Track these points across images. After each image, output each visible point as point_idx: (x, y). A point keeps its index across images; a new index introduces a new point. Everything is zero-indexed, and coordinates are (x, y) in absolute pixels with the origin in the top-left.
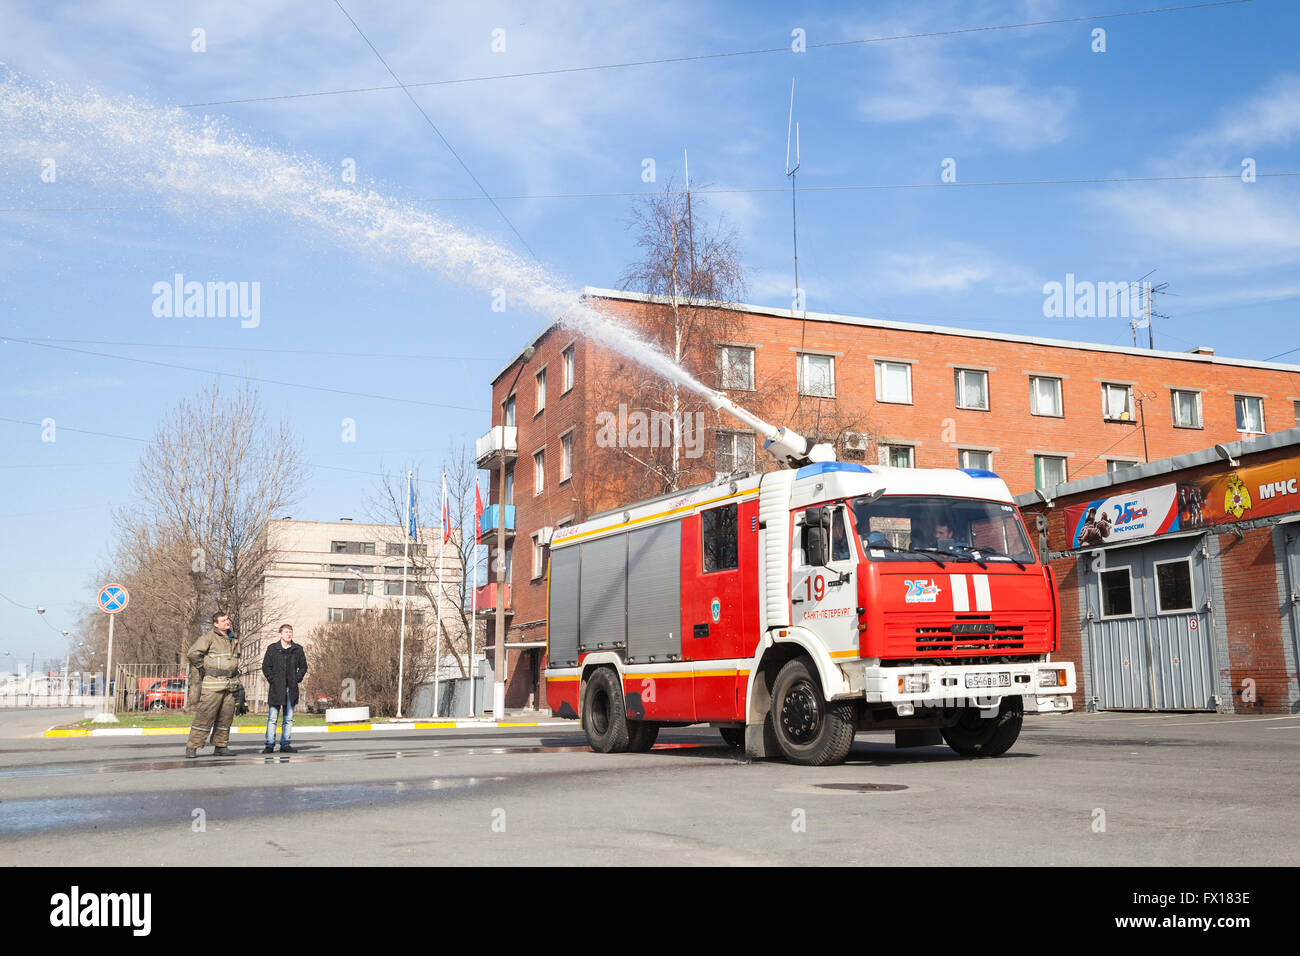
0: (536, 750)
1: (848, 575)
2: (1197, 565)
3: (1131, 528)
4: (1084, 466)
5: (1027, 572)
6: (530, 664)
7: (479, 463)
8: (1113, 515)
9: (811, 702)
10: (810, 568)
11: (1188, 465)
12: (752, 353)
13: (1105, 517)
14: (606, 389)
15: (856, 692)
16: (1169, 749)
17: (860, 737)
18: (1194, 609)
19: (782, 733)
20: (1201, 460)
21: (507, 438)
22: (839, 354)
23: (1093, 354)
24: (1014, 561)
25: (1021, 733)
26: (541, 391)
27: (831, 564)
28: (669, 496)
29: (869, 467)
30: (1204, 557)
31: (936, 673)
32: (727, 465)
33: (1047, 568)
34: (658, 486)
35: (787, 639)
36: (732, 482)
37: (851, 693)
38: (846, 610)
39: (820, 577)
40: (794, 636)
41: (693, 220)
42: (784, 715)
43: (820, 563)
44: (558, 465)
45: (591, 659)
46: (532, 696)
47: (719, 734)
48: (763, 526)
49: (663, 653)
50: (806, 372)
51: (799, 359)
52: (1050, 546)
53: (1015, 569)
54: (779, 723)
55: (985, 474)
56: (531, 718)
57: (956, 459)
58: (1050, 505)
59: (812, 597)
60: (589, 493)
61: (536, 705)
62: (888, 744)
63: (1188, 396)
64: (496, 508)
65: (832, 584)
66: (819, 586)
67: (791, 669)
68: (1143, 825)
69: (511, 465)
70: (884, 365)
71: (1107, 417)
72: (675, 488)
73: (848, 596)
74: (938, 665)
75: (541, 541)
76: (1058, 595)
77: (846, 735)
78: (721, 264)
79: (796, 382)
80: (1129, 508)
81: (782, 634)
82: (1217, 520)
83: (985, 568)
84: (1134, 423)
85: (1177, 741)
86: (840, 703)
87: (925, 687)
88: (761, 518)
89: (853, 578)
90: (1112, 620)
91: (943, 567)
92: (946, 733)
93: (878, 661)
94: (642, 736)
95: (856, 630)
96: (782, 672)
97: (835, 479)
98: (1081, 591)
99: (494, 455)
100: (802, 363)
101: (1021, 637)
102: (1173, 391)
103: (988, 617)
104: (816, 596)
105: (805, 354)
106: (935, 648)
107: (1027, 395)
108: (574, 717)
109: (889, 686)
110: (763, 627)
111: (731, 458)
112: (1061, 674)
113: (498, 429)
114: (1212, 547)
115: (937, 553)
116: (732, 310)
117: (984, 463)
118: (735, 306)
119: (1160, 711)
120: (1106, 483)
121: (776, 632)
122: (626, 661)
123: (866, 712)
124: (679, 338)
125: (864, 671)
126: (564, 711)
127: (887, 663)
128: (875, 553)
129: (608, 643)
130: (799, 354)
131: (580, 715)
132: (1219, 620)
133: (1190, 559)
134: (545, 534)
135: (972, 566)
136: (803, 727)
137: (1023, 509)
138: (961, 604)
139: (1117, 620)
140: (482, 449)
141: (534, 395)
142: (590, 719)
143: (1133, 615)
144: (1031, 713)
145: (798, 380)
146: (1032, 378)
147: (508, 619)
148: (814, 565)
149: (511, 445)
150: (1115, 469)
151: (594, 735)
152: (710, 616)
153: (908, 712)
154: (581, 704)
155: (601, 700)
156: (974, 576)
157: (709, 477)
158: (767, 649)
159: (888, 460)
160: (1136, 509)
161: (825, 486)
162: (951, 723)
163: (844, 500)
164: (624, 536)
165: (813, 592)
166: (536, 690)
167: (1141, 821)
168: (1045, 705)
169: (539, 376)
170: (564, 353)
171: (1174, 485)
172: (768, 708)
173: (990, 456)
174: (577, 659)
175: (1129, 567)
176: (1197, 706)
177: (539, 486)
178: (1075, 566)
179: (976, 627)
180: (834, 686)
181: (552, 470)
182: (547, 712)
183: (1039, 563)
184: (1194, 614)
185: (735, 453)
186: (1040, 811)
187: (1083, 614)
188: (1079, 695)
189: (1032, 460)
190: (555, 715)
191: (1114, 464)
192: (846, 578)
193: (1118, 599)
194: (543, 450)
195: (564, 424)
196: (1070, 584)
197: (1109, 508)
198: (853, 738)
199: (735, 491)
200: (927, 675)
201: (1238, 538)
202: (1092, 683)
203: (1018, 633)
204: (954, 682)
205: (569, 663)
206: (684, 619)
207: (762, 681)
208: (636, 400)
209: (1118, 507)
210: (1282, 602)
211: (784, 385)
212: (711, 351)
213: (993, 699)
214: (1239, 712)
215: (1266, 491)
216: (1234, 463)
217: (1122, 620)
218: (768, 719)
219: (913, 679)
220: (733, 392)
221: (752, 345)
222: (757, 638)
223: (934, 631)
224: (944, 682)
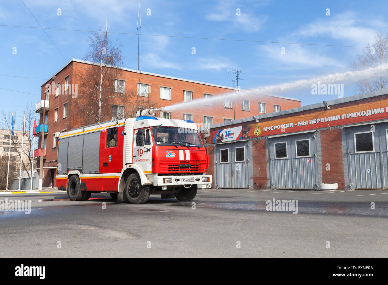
0: (52, 200)
1: (150, 149)
2: (246, 149)
3: (229, 138)
4: (218, 120)
5: (200, 150)
6: (52, 173)
7: (36, 111)
8: (225, 134)
9: (137, 186)
10: (139, 147)
11: (245, 121)
12: (124, 82)
13: (222, 135)
14: (79, 90)
15: (151, 183)
16: (236, 199)
17: (151, 196)
18: (245, 161)
19: (128, 195)
20: (249, 120)
21: (46, 104)
22: (151, 84)
23: (222, 89)
24: (197, 147)
25: (197, 195)
27: (145, 146)
28: (97, 124)
29: (157, 118)
30: (248, 147)
31: (174, 177)
32: (115, 115)
33: (206, 149)
34: (94, 121)
35: (131, 167)
36: (117, 121)
37: (149, 183)
38: (149, 159)
39: (142, 149)
40: (133, 166)
41: (108, 41)
42: (129, 190)
43: (142, 145)
44: (62, 113)
45: (71, 172)
46: (51, 184)
47: (110, 195)
48: (125, 134)
49: (93, 171)
50: (140, 89)
51: (138, 85)
52: (207, 142)
53: (197, 149)
54: (128, 192)
55: (189, 121)
56: (51, 190)
57: (182, 117)
59: (139, 155)
60: (72, 122)
61: (53, 186)
62: (159, 198)
63: (247, 101)
64: (42, 126)
65: (145, 152)
66: (141, 152)
67: (132, 176)
68: (228, 220)
69: (47, 112)
70: (163, 88)
71: (225, 107)
72: (99, 122)
73: (149, 155)
74: (174, 175)
75: (56, 136)
76: (209, 156)
77: (147, 195)
78: (116, 54)
79: (137, 92)
80: (229, 132)
81: (129, 166)
82: (252, 137)
84: (231, 109)
85: (238, 197)
86: (146, 186)
87: (170, 182)
88: (125, 132)
89: (151, 150)
90: (223, 163)
91: (177, 147)
92: (175, 195)
93: (157, 174)
94: (86, 195)
95: (151, 165)
96: (129, 177)
97: (147, 121)
98: (215, 155)
99: (42, 109)
100: (139, 86)
101: (198, 168)
102: (243, 100)
103: (189, 162)
105: (140, 83)
106: (174, 170)
108: (65, 190)
109: (159, 181)
110: (124, 164)
111: (116, 113)
112: (208, 178)
113: (43, 101)
114: (250, 144)
115: (176, 143)
116: (118, 69)
117: (190, 118)
118: (120, 68)
119: (234, 189)
120: (223, 125)
121: (128, 165)
122: (82, 173)
123: (152, 188)
124: (102, 76)
125: (153, 177)
126: (60, 189)
127: (159, 175)
128: (158, 143)
129: (76, 167)
130: (138, 83)
131: (67, 189)
132: (251, 164)
133: (244, 147)
134: (57, 134)
135: (185, 148)
136: (135, 193)
138: (181, 158)
139: (224, 163)
140: (37, 107)
142: (70, 190)
143: (228, 162)
144: (200, 189)
145: (138, 91)
146: (205, 94)
147: (44, 160)
148: (140, 146)
149: (47, 106)
150: (226, 122)
151: (71, 195)
152: (108, 160)
153: (165, 189)
154: (67, 186)
155: (73, 185)
156: (186, 150)
157: (110, 119)
158: (125, 170)
159: (163, 116)
160: (231, 132)
161: (144, 122)
162: (177, 192)
163: (149, 127)
164: (83, 136)
165: (139, 154)
166: (53, 182)
167: (227, 219)
168: (204, 187)
170: (65, 78)
171: (241, 127)
172: (125, 187)
174: (66, 172)
175: (228, 149)
176: (244, 187)
177: (56, 119)
178: (213, 149)
179: (185, 165)
180: (144, 181)
181: (60, 115)
182: (56, 188)
183: (204, 147)
185: (118, 112)
186: (200, 217)
187: (215, 161)
188: (213, 184)
189: (204, 118)
190: (59, 189)
191: (226, 120)
192: (149, 150)
193: (225, 157)
194: (57, 108)
195: (65, 100)
196: (212, 153)
197: (224, 132)
198: (149, 196)
199: (117, 124)
200: (171, 178)
201: (257, 142)
202: (217, 180)
203: (197, 167)
204: (178, 180)
205: (64, 173)
206: (100, 161)
207: (123, 180)
208: (88, 95)
209: (226, 132)
210: (267, 159)
211: (133, 93)
212: (112, 81)
213: (189, 185)
214: (254, 189)
215: (265, 129)
216: (257, 121)
217: (225, 163)
218: (125, 190)
219: (167, 179)
220: (118, 93)
221: (124, 80)
222: (122, 167)
223: (174, 166)
224: (176, 180)
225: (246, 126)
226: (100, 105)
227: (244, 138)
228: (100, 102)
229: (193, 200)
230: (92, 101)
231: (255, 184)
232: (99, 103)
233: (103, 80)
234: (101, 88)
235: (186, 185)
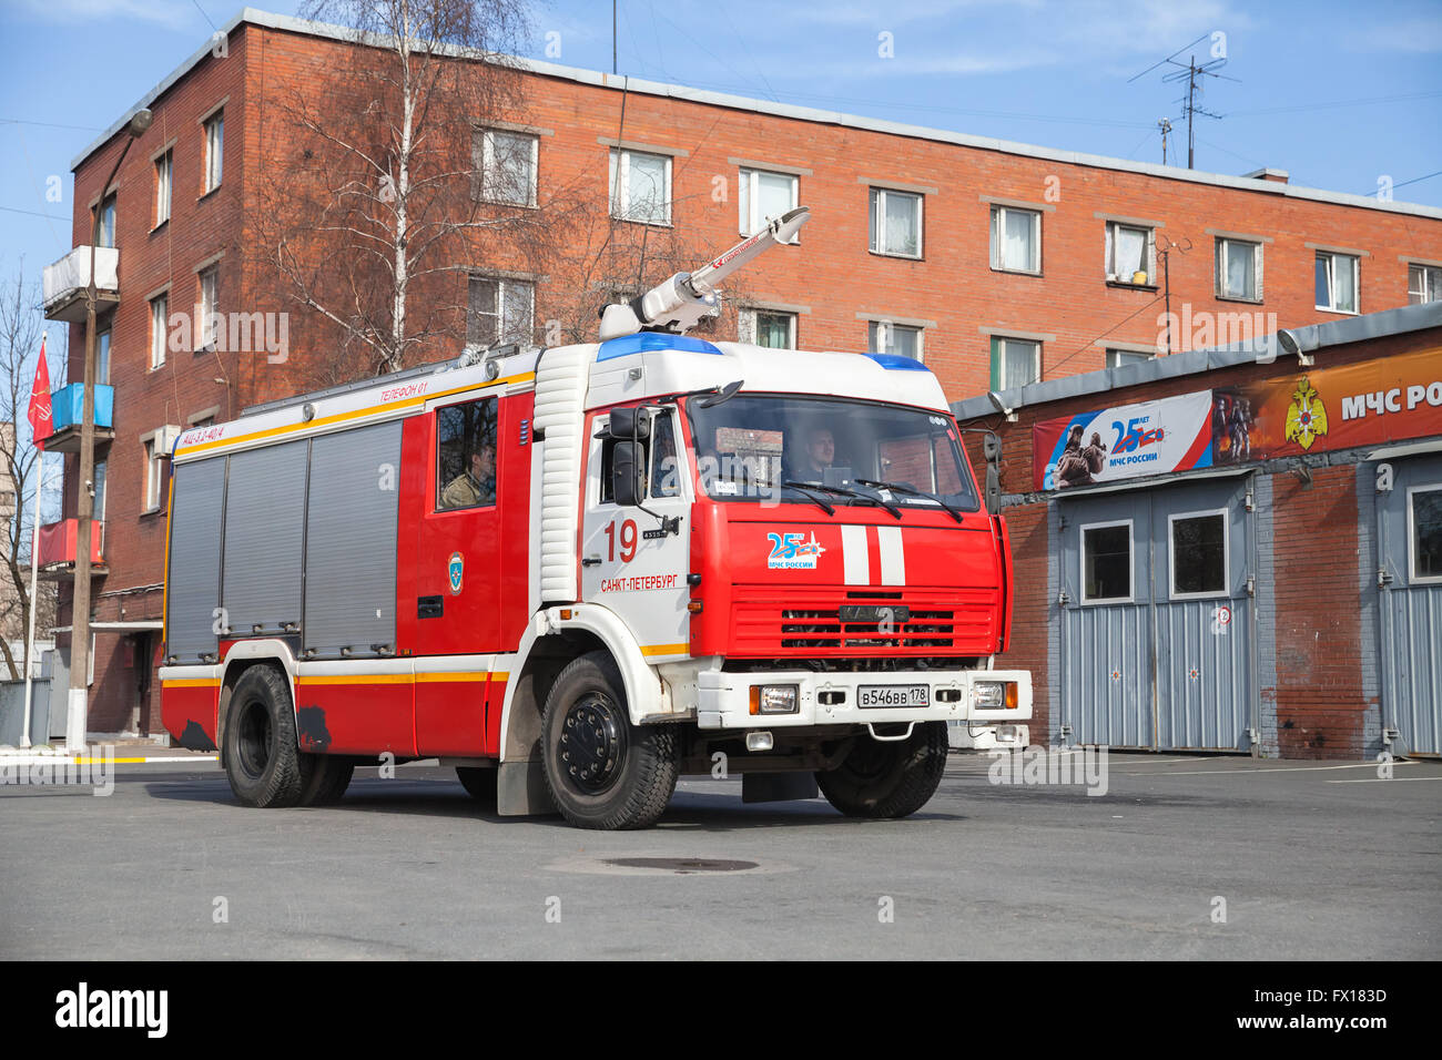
1: (676, 522)
2: (1236, 522)
3: (1136, 460)
4: (1070, 357)
5: (964, 524)
6: (139, 653)
7: (49, 309)
8: (1110, 438)
9: (607, 727)
10: (613, 508)
11: (1233, 361)
12: (535, 143)
13: (1096, 440)
14: (280, 191)
15: (680, 710)
16: (1172, 811)
17: (685, 785)
18: (1227, 593)
19: (557, 776)
21: (101, 267)
22: (683, 153)
23: (1095, 173)
24: (944, 507)
25: (943, 782)
26: (163, 189)
27: (649, 503)
28: (383, 379)
29: (719, 345)
30: (1248, 510)
31: (812, 683)
32: (486, 333)
33: (997, 520)
34: (365, 362)
35: (574, 623)
36: (491, 361)
37: (673, 713)
38: (670, 579)
39: (630, 523)
40: (587, 617)
42: (562, 747)
43: (632, 500)
45: (241, 650)
46: (137, 712)
47: (455, 778)
48: (539, 436)
49: (363, 644)
50: (625, 181)
51: (613, 157)
52: (1004, 484)
53: (943, 519)
54: (554, 759)
55: (907, 364)
56: (134, 748)
57: (865, 338)
58: (1011, 419)
59: (616, 555)
60: (244, 370)
61: (144, 728)
62: (734, 797)
63: (1244, 247)
64: (78, 390)
65: (649, 535)
66: (629, 538)
67: (577, 673)
69: (106, 316)
70: (754, 176)
71: (1111, 278)
72: (396, 367)
73: (673, 556)
74: (815, 670)
75: (158, 448)
76: (1012, 564)
77: (664, 781)
79: (606, 198)
80: (1135, 427)
81: (565, 616)
82: (1272, 451)
83: (898, 516)
84: (1154, 289)
85: (1184, 798)
86: (654, 728)
87: (793, 706)
88: (537, 423)
89: (684, 527)
90: (1098, 607)
91: (830, 512)
92: (824, 780)
93: (718, 663)
94: (324, 779)
95: (685, 612)
96: (563, 676)
97: (661, 365)
98: (1052, 561)
99: (77, 296)
100: (619, 165)
101: (949, 629)
102: (1220, 240)
103: (898, 595)
104: (622, 554)
105: (624, 149)
106: (812, 643)
107: (984, 239)
108: (207, 747)
109: (729, 700)
110: (534, 602)
111: (494, 319)
112: (1010, 689)
113: (85, 251)
114: (1261, 494)
115: (824, 489)
116: (501, 67)
117: (911, 347)
118: (509, 60)
119: (1164, 752)
120: (1102, 387)
121: (554, 611)
122: (301, 655)
123: (692, 742)
124: (409, 109)
125: (695, 676)
126: (189, 737)
127: (731, 665)
129: (271, 624)
130: (614, 149)
131: (219, 743)
132: (1264, 611)
133: (1225, 512)
134: (166, 438)
135: (878, 514)
136: (593, 767)
137: (964, 424)
138: (856, 573)
139: (1106, 607)
140: (55, 286)
141: (151, 194)
142: (235, 751)
143: (1131, 599)
144: (960, 750)
145: (611, 194)
146: (995, 209)
147: (97, 582)
148: (622, 503)
149: (107, 279)
150: (1118, 364)
151: (242, 778)
152: (445, 581)
153: (763, 744)
154: (220, 726)
155: (256, 721)
156: (880, 529)
157: (453, 352)
158: (539, 638)
159: (754, 335)
160: (1147, 429)
161: (646, 370)
162: (832, 764)
163: (675, 397)
164: (304, 446)
165: (618, 547)
166: (144, 702)
167: (1116, 921)
168: (984, 738)
169: (159, 161)
170: (207, 123)
171: (1208, 393)
172: (536, 734)
173: (920, 335)
174: (215, 650)
175: (1129, 522)
176: (1222, 745)
177: (157, 354)
178: (1043, 524)
179: (880, 610)
180: (646, 700)
182: (162, 739)
183: (984, 513)
184: (1226, 600)
185: (500, 312)
186: (962, 903)
187: (1053, 594)
188: (1038, 723)
189: (987, 345)
190: (176, 743)
191: (1118, 356)
192: (672, 526)
193: (1109, 574)
194: (165, 294)
195: (203, 249)
196: (1035, 547)
197: (1103, 426)
198: (673, 786)
199: (494, 376)
200: (796, 687)
201: (1304, 481)
202: (1062, 704)
203: (945, 622)
204: (839, 698)
205: (202, 656)
206: (402, 589)
207: (530, 692)
208: (331, 214)
209: (1118, 425)
210: (1365, 583)
211: (587, 202)
212: (464, 136)
213: (900, 727)
214: (1286, 754)
215: (1352, 408)
216: (1305, 361)
217: (1113, 607)
218: (537, 751)
219: (774, 693)
220: (500, 208)
221: (535, 129)
222: (523, 621)
223: (811, 614)
224: (822, 698)
225: (1237, 386)
226: (401, 274)
227: (1223, 459)
228: (401, 255)
229: (920, 811)
230: (358, 252)
231: (1288, 725)
232: (394, 263)
233: (417, 132)
234: (404, 176)
235: (883, 728)
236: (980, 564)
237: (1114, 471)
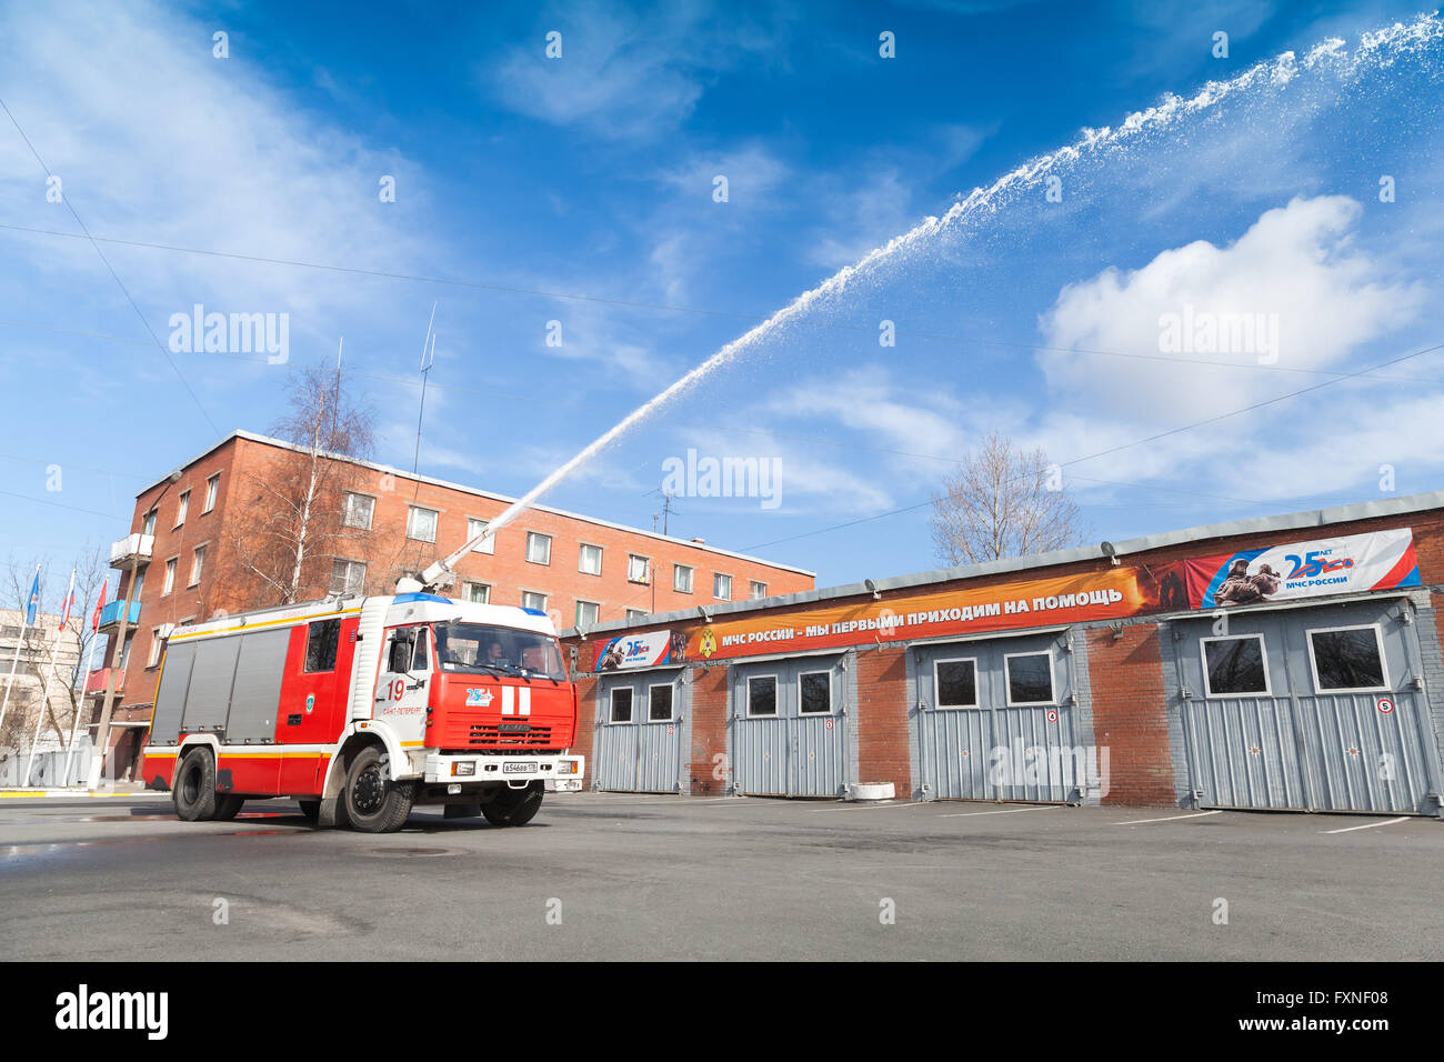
0: (124, 819)
1: (423, 682)
2: (677, 689)
3: (637, 659)
4: (611, 612)
5: (558, 687)
6: (133, 740)
7: (112, 563)
8: (626, 649)
9: (379, 781)
10: (394, 674)
11: (679, 618)
12: (374, 501)
13: (620, 650)
14: (243, 514)
15: (417, 774)
16: (643, 821)
17: (416, 810)
18: (672, 720)
19: (351, 806)
20: (688, 616)
21: (144, 544)
22: (443, 511)
23: (626, 534)
24: (550, 679)
25: (541, 808)
26: (183, 509)
27: (411, 672)
28: (284, 607)
29: (452, 599)
30: (682, 683)
31: (482, 760)
32: (340, 585)
33: (574, 685)
34: (277, 598)
35: (368, 729)
36: (340, 602)
37: (413, 775)
38: (418, 709)
39: (401, 682)
40: (373, 727)
41: (340, 394)
42: (355, 791)
43: (402, 671)
44: (189, 571)
45: (190, 739)
46: (129, 770)
47: (298, 806)
48: (360, 638)
49: (257, 737)
50: (415, 521)
51: (410, 510)
52: (578, 669)
53: (551, 685)
54: (350, 797)
55: (538, 613)
56: (125, 788)
57: (521, 599)
58: (584, 638)
59: (393, 698)
60: (213, 598)
61: (132, 777)
62: (438, 816)
63: (686, 569)
64: (122, 603)
65: (409, 688)
66: (399, 689)
67: (368, 753)
69: (143, 568)
70: (476, 523)
71: (631, 579)
72: (292, 601)
73: (421, 698)
74: (484, 754)
75: (161, 634)
76: (580, 704)
77: (404, 808)
78: (358, 429)
79: (405, 527)
80: (637, 645)
81: (363, 726)
82: (693, 658)
83: (529, 682)
84: (648, 585)
86: (402, 782)
87: (472, 772)
88: (360, 632)
89: (427, 685)
90: (616, 725)
91: (498, 680)
92: (484, 808)
93: (438, 750)
94: (228, 806)
95: (424, 725)
96: (359, 756)
97: (422, 608)
98: (598, 702)
99: (129, 558)
100: (413, 514)
101: (549, 736)
102: (676, 566)
103: (526, 720)
104: (396, 698)
105: (416, 507)
106: (484, 741)
107: (578, 557)
108: (168, 790)
109: (441, 769)
110: (349, 719)
111: (344, 580)
112: (574, 764)
113: (136, 536)
114: (688, 676)
115: (496, 669)
116: (361, 466)
117: (540, 605)
118: (365, 463)
119: (641, 793)
120: (624, 626)
121: (359, 724)
122: (223, 742)
123: (420, 789)
124: (313, 481)
125: (426, 757)
126: (152, 785)
127: (444, 752)
128: (448, 666)
129: (209, 726)
130: (411, 506)
131: (172, 788)
132: (687, 728)
133: (673, 684)
134: (166, 629)
135: (520, 680)
136: (370, 801)
137: (562, 640)
138: (507, 709)
139: (619, 725)
140: (117, 551)
141: (176, 511)
142: (181, 791)
143: (631, 722)
144: (551, 792)
145: (408, 526)
146: (582, 545)
147: (117, 701)
148: (398, 672)
149: (146, 550)
150: (631, 617)
151: (182, 805)
152: (304, 706)
153: (456, 791)
154: (174, 778)
155: (195, 775)
156: (521, 689)
157: (323, 595)
158: (349, 737)
159: (469, 595)
160: (642, 646)
161: (415, 611)
162: (489, 800)
163: (429, 623)
164: (238, 639)
165: (394, 693)
166: (134, 763)
168: (561, 786)
169: (183, 496)
170: (210, 480)
171: (668, 632)
172: (343, 785)
173: (545, 599)
174: (177, 739)
175: (632, 687)
176: (667, 789)
177: (168, 588)
178: (595, 687)
179: (517, 727)
180: (400, 768)
181: (182, 576)
182: (140, 783)
183: (568, 682)
184: (672, 723)
185: (347, 577)
187: (597, 719)
188: (587, 778)
189: (575, 605)
190: (148, 787)
191: (632, 613)
192: (422, 684)
193: (622, 710)
194: (176, 559)
195: (200, 539)
196: (590, 697)
197: (623, 644)
198: (410, 810)
199: (340, 609)
200: (474, 763)
201: (706, 672)
202: (598, 770)
203: (547, 732)
204: (494, 768)
205: (169, 742)
206: (281, 709)
207: (342, 763)
208: (268, 527)
209: (630, 644)
210: (729, 717)
211: (395, 530)
212: (339, 495)
213: (522, 783)
214: (694, 793)
215: (727, 641)
216: (709, 620)
217: (623, 725)
218: (342, 795)
219: (464, 765)
220: (353, 529)
221: (374, 495)
222: (341, 728)
223: (485, 728)
224: (487, 768)
225: (681, 629)
226: (300, 557)
227: (674, 661)
228: (301, 547)
229: (531, 821)
230: (279, 545)
231: (695, 780)
232: (297, 552)
233: (316, 491)
234: (307, 511)
235: (514, 783)
236: (565, 706)
237: (627, 664)
